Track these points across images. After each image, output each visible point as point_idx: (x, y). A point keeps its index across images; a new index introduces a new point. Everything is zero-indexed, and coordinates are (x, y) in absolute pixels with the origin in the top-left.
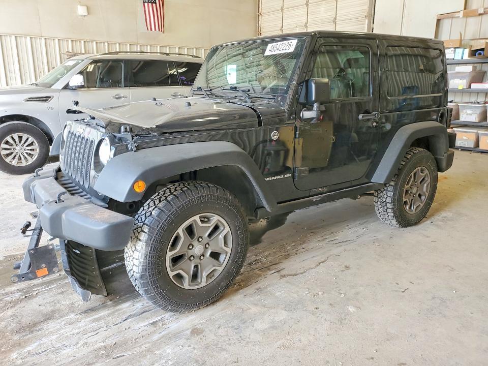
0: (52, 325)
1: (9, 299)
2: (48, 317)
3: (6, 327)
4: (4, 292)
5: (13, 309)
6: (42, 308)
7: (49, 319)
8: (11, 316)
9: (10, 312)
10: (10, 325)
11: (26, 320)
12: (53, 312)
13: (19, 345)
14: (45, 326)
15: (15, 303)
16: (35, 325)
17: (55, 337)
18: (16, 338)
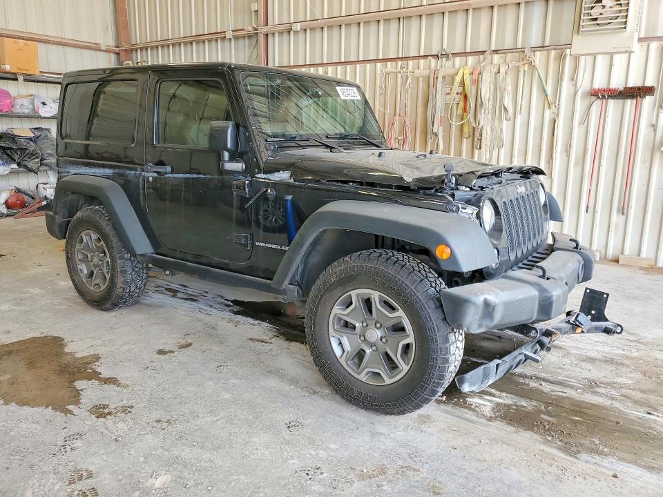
0: (593, 355)
1: (614, 392)
2: (591, 360)
3: (631, 372)
4: (614, 402)
5: (615, 380)
6: (590, 368)
7: (591, 359)
8: (621, 376)
9: (620, 380)
10: (626, 372)
11: (612, 367)
12: (583, 361)
13: (627, 357)
14: (599, 357)
15: (611, 385)
16: (606, 361)
17: (599, 348)
18: (627, 362)
